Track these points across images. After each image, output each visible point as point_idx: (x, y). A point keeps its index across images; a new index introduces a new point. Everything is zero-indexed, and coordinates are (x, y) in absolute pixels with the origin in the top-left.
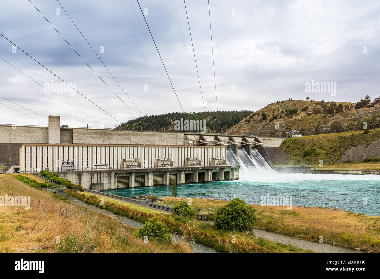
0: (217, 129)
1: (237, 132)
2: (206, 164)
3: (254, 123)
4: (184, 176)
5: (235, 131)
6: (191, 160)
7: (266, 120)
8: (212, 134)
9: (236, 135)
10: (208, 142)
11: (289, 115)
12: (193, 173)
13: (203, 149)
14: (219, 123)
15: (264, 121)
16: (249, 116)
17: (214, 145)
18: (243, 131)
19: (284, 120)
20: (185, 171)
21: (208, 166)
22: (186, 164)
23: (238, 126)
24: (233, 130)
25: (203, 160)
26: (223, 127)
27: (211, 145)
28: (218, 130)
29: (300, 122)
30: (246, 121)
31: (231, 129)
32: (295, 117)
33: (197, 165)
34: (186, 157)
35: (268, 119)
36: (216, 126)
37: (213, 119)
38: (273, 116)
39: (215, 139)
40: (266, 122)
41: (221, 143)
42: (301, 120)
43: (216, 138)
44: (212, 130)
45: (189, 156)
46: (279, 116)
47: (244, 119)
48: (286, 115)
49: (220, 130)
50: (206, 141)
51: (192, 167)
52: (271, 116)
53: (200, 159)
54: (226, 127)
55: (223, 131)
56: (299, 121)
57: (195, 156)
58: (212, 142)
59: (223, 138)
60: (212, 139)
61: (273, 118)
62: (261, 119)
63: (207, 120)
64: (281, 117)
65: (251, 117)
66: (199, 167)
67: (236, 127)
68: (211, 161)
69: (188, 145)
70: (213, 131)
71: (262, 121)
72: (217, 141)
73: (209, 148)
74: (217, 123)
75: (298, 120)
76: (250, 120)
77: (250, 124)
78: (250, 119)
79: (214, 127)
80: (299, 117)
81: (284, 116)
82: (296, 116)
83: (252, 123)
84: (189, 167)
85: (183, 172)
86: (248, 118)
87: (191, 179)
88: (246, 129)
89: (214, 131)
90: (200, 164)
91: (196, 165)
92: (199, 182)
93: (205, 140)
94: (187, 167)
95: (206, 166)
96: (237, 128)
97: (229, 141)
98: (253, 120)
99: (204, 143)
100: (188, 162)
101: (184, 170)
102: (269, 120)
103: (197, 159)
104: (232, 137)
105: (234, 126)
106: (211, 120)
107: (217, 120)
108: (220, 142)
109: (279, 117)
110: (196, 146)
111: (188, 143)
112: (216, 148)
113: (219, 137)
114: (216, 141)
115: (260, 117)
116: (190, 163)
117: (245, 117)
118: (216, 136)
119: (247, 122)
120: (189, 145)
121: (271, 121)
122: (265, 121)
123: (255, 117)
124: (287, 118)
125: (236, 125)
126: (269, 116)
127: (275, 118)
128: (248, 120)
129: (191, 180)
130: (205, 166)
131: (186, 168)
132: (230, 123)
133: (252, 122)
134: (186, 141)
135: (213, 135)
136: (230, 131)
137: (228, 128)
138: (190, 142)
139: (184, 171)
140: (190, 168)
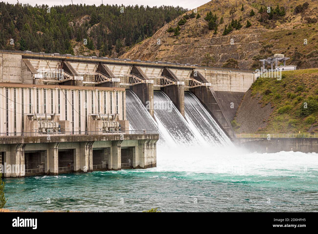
0: (102, 46)
1: (150, 55)
2: (76, 130)
3: (189, 36)
4: (23, 159)
5: (146, 52)
6: (39, 119)
7: (216, 29)
8: (91, 59)
9: (147, 62)
10: (82, 78)
11: (268, 20)
12: (44, 151)
13: (69, 94)
14: (108, 33)
15: (211, 33)
16: (176, 20)
17: (96, 85)
18: (163, 53)
19: (257, 31)
20: (24, 145)
21: (83, 133)
22: (27, 129)
23: (150, 41)
24: (141, 49)
25: (70, 119)
26: (117, 42)
27: (89, 85)
28: (105, 49)
29: (292, 36)
30: (170, 31)
31: (136, 48)
32: (280, 26)
33: (54, 131)
34: (27, 112)
35: (221, 27)
36: (98, 41)
37: (92, 23)
38: (231, 22)
39: (98, 70)
40: (215, 33)
41: (113, 80)
42: (295, 33)
43: (101, 69)
44: (91, 49)
45: (34, 110)
46: (245, 21)
47: (166, 27)
48: (261, 21)
49: (110, 48)
50: (77, 75)
51: (43, 135)
52: (227, 22)
53: (62, 118)
54: (123, 42)
55: (118, 51)
56: (290, 34)
57: (48, 110)
58: (91, 77)
59: (118, 68)
60: (91, 69)
61: (232, 25)
62: (205, 27)
63: (79, 24)
64: (249, 25)
65: (182, 23)
66: (60, 138)
67: (147, 44)
68: (89, 121)
69: (31, 82)
70: (92, 52)
71: (206, 33)
72: (103, 76)
73: (82, 90)
74: (103, 34)
75: (287, 33)
76: (179, 29)
77: (180, 38)
78: (180, 27)
79: (95, 42)
80: (288, 26)
81: (256, 22)
82: (281, 23)
83: (185, 36)
84: (34, 135)
85: (20, 149)
86: (174, 23)
87: (41, 164)
88: (171, 49)
89: (95, 51)
90: (62, 129)
91: (51, 131)
92: (60, 174)
93: (74, 72)
94: (29, 135)
95: (78, 133)
96: (149, 47)
97: (131, 76)
98: (187, 28)
99: (71, 78)
100: (32, 123)
101: (23, 142)
102: (222, 30)
103: (56, 118)
104: (138, 67)
105: (143, 42)
106: (86, 25)
107: (101, 27)
108: (109, 77)
109: (244, 24)
110: (52, 87)
111: (30, 77)
112: (100, 93)
113: (108, 66)
114: (100, 74)
115: (203, 23)
116: (36, 126)
117: (168, 21)
118: (100, 63)
119: (173, 34)
120: (34, 83)
121: (226, 32)
122: (213, 32)
123: (191, 23)
124: (262, 27)
125: (148, 39)
126: (222, 22)
127: (236, 25)
128: (174, 28)
129: (41, 167)
130: (75, 134)
131: (27, 139)
132: (133, 35)
133: (184, 34)
134: (27, 72)
135: (93, 60)
136: (133, 52)
137: (129, 45)
138: (36, 76)
139: (22, 145)
140: (37, 138)
